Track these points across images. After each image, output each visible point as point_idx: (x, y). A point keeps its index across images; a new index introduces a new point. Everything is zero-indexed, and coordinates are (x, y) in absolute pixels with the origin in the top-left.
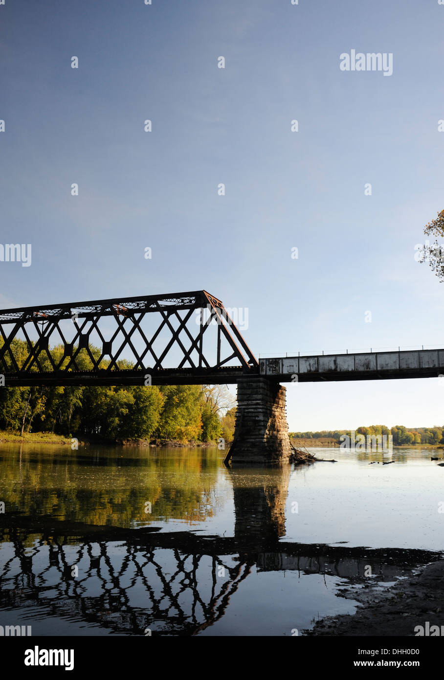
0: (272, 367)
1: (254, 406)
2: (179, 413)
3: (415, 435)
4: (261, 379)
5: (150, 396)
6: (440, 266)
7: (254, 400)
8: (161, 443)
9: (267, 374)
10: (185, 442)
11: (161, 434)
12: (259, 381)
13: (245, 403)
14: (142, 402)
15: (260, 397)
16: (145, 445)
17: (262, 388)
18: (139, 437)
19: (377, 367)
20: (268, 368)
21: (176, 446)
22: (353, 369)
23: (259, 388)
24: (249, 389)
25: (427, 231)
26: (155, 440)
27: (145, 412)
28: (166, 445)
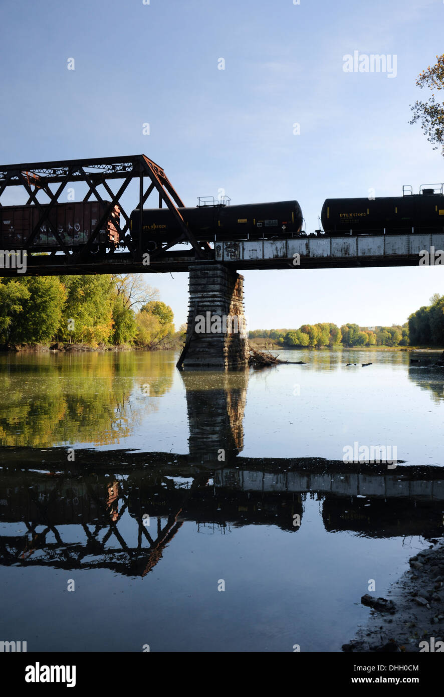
0: (231, 252)
1: (211, 299)
2: (85, 308)
3: (369, 335)
4: (219, 266)
5: (50, 288)
6: (434, 129)
7: (209, 292)
8: (65, 348)
9: (224, 260)
10: (94, 344)
11: (64, 337)
12: (216, 269)
13: (200, 295)
14: (39, 296)
15: (217, 287)
16: (43, 351)
17: (220, 277)
18: (37, 340)
19: (357, 253)
20: (226, 253)
21: (84, 351)
22: (329, 254)
23: (217, 277)
24: (204, 278)
25: (420, 82)
26: (57, 345)
27: (44, 309)
28: (70, 349)
